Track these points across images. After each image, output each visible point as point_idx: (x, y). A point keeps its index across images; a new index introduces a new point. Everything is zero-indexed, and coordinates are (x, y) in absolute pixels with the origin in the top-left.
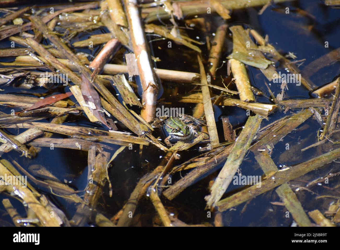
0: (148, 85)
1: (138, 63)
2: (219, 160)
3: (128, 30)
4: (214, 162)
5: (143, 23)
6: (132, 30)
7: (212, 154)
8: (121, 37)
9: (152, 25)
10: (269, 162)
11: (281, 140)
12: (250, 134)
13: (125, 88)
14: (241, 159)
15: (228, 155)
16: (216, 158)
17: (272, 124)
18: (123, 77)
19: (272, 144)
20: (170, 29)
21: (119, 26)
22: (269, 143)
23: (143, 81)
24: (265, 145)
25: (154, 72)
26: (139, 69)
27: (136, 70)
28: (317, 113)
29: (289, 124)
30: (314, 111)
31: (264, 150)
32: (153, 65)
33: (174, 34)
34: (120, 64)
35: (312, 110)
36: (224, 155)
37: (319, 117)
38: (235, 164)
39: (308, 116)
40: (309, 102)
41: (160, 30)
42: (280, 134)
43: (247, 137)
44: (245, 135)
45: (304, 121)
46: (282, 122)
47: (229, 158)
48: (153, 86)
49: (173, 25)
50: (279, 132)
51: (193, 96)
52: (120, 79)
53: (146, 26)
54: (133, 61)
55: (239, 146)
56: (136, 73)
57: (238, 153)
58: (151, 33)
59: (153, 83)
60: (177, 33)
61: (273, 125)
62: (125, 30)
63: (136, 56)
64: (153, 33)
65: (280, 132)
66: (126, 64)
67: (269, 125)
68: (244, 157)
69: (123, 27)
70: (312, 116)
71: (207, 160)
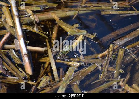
0: (24, 54)
1: (20, 44)
2: (55, 89)
3: (15, 28)
4: (53, 90)
5: (21, 25)
6: (17, 28)
7: (52, 86)
8: (12, 32)
9: (25, 25)
10: (78, 89)
11: (83, 79)
12: (70, 76)
13: (14, 56)
14: (65, 88)
15: (59, 86)
16: (54, 88)
17: (79, 71)
18: (13, 51)
19: (79, 81)
20: (34, 27)
21: (10, 26)
22: (77, 80)
23: (22, 53)
24: (76, 81)
25: (26, 48)
26: (20, 47)
27: (19, 47)
28: (99, 66)
29: (86, 71)
30: (98, 65)
31: (75, 84)
32: (26, 45)
33: (35, 30)
34: (11, 44)
35: (97, 64)
36: (58, 86)
37: (100, 68)
38: (63, 90)
39: (95, 67)
40: (96, 60)
41: (29, 28)
42: (83, 76)
43: (68, 77)
44: (67, 76)
45: (93, 69)
46: (83, 70)
47: (60, 87)
48: (26, 55)
49: (35, 25)
50: (82, 75)
51: (44, 59)
52: (11, 51)
53: (23, 26)
54: (17, 43)
55: (65, 82)
56: (19, 49)
57: (64, 85)
58: (25, 29)
59: (27, 53)
60: (37, 29)
62: (13, 28)
63: (19, 41)
64: (26, 29)
65: (83, 75)
66: (14, 45)
68: (67, 87)
69: (12, 27)
70: (97, 68)
71: (50, 88)
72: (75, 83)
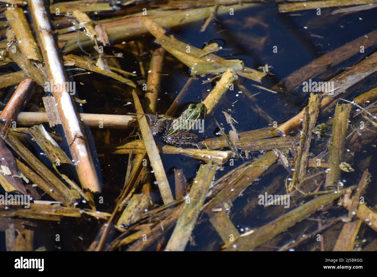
0: (74, 137)
1: (59, 108)
2: (166, 227)
3: (44, 65)
4: (160, 230)
5: (61, 54)
6: (49, 66)
7: (157, 219)
8: (35, 75)
9: (72, 56)
10: (227, 224)
11: (241, 194)
12: (202, 188)
13: (47, 142)
14: (194, 222)
15: (176, 220)
16: (162, 224)
17: (229, 174)
18: (42, 128)
19: (230, 201)
20: (95, 60)
21: (31, 60)
22: (225, 200)
23: (68, 132)
24: (222, 202)
25: (79, 118)
26: (62, 116)
27: (58, 117)
28: (282, 156)
29: (249, 174)
30: (279, 153)
31: (220, 210)
32: (78, 110)
33: (100, 66)
34: (37, 111)
35: (276, 152)
36: (172, 219)
37: (285, 162)
38: (186, 230)
39: (272, 160)
40: (273, 142)
41: (83, 62)
42: (239, 187)
43: (200, 193)
44: (197, 191)
45: (267, 167)
46: (241, 170)
47: (178, 222)
48: (80, 137)
49: (98, 54)
50: (237, 185)
51: (129, 145)
52: (38, 130)
53: (64, 57)
54: (53, 106)
55: (190, 206)
56: (58, 122)
57: (190, 215)
58: (71, 67)
59: (80, 134)
60: (104, 63)
61: (231, 176)
62: (39, 66)
63: (56, 100)
64: (74, 67)
65: (239, 184)
66: (44, 111)
67: (225, 176)
68: (198, 220)
69: (37, 62)
70: (277, 161)
71: (152, 227)
72: (219, 207)
